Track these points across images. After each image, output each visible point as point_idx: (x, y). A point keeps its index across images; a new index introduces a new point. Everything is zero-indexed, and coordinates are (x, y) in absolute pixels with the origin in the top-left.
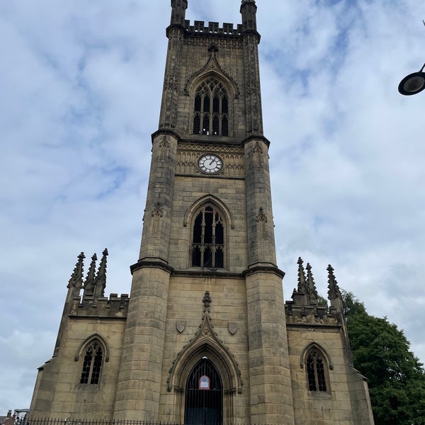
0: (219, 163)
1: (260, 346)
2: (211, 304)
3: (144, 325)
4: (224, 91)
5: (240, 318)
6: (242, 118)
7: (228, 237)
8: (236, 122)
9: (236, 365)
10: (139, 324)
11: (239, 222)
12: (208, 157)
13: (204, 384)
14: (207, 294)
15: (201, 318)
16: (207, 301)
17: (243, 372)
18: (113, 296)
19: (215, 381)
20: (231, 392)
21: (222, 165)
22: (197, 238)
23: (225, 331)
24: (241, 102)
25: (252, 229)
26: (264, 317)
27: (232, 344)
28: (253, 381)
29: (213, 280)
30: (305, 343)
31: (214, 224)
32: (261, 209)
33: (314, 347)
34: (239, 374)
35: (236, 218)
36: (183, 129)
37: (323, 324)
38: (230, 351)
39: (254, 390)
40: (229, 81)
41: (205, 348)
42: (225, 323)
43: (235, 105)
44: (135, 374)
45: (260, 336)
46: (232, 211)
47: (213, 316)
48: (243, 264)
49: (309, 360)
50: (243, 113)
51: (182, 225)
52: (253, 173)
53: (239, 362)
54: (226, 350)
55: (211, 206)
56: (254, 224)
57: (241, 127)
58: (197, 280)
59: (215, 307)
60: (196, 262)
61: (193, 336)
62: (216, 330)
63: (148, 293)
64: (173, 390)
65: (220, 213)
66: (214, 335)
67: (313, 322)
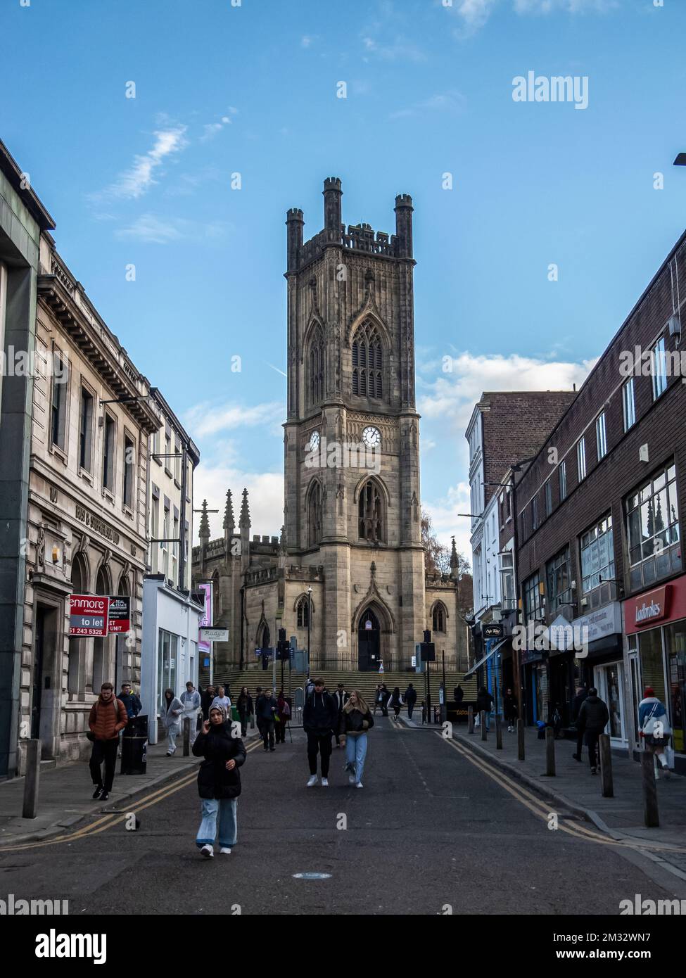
0: (378, 436)
1: (412, 605)
2: (376, 571)
3: (342, 590)
4: (378, 339)
5: (395, 582)
6: (397, 382)
7: (386, 514)
8: (391, 387)
9: (392, 615)
10: (339, 590)
11: (394, 501)
12: (369, 429)
13: (369, 626)
14: (373, 563)
15: (369, 582)
16: (373, 568)
17: (396, 619)
18: (257, 537)
19: (375, 624)
20: (388, 632)
21: (381, 438)
22: (361, 514)
23: (385, 591)
24: (397, 359)
25: (407, 511)
26: (415, 585)
27: (389, 599)
28: (404, 627)
29: (377, 552)
30: (433, 600)
31: (374, 499)
32: (414, 493)
33: (439, 603)
34: (394, 621)
35: (392, 497)
36: (348, 393)
37: (446, 587)
38: (389, 606)
39: (405, 632)
40: (385, 329)
41: (373, 603)
42: (385, 586)
43: (391, 364)
44: (340, 623)
45: (412, 599)
46: (390, 489)
47: (377, 580)
48: (397, 539)
49: (435, 611)
50: (397, 375)
51: (353, 502)
52: (409, 455)
53: (394, 613)
54: (386, 604)
55: (372, 481)
56: (409, 506)
57: (396, 393)
58: (366, 552)
59: (378, 574)
60: (362, 535)
61: (364, 595)
62: (380, 591)
63: (342, 566)
64: (355, 632)
65: (379, 490)
66: (378, 594)
67: (440, 586)
